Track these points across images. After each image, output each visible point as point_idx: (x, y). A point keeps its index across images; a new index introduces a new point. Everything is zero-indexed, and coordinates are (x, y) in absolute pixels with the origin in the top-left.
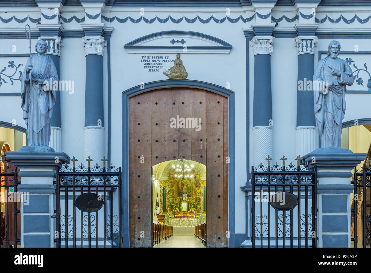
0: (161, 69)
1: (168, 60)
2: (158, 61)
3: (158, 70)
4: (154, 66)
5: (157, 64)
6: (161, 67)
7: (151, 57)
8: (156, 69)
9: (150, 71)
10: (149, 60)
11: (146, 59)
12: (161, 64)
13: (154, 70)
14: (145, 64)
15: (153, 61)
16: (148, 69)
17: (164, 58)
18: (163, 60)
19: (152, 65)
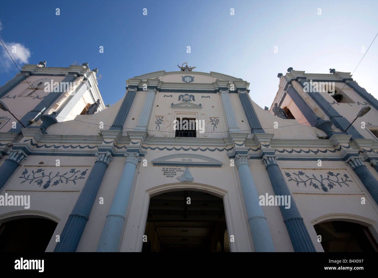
0: (175, 176)
1: (180, 171)
2: (173, 171)
3: (173, 176)
4: (170, 173)
5: (172, 172)
6: (175, 175)
7: (169, 169)
8: (171, 176)
9: (167, 176)
10: (168, 170)
11: (166, 169)
12: (175, 172)
13: (170, 176)
14: (165, 172)
15: (170, 171)
16: (166, 176)
17: (178, 169)
18: (177, 171)
19: (169, 173)
